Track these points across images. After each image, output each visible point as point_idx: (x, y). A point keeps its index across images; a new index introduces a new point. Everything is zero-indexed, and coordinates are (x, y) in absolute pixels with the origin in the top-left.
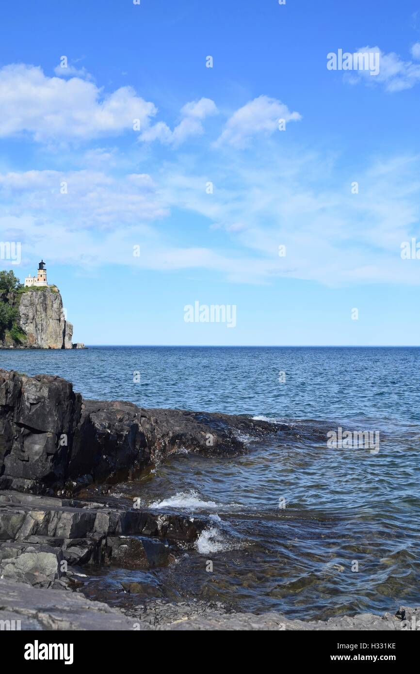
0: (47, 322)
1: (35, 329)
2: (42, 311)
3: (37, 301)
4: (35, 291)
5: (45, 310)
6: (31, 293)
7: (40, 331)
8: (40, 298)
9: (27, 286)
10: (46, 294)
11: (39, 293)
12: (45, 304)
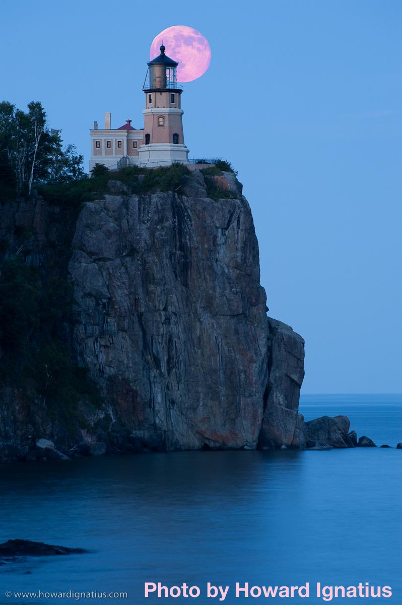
0: (189, 329)
1: (138, 359)
2: (168, 274)
3: (145, 235)
4: (135, 191)
5: (183, 269)
6: (119, 199)
7: (164, 369)
8: (161, 221)
9: (99, 170)
10: (187, 201)
11: (156, 198)
12: (182, 248)
